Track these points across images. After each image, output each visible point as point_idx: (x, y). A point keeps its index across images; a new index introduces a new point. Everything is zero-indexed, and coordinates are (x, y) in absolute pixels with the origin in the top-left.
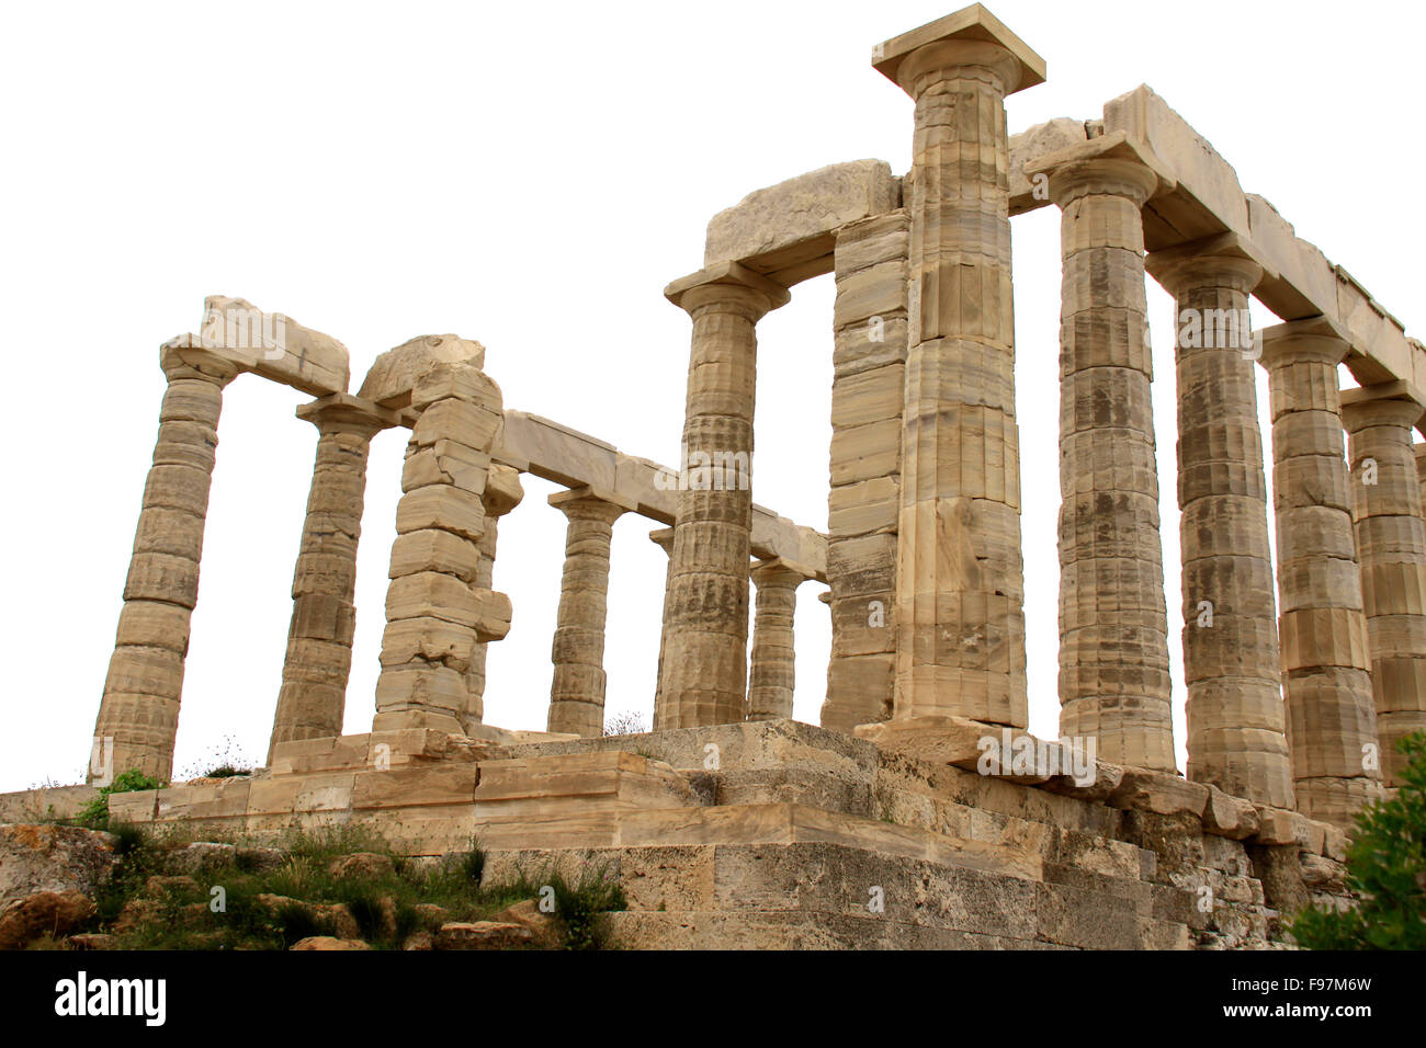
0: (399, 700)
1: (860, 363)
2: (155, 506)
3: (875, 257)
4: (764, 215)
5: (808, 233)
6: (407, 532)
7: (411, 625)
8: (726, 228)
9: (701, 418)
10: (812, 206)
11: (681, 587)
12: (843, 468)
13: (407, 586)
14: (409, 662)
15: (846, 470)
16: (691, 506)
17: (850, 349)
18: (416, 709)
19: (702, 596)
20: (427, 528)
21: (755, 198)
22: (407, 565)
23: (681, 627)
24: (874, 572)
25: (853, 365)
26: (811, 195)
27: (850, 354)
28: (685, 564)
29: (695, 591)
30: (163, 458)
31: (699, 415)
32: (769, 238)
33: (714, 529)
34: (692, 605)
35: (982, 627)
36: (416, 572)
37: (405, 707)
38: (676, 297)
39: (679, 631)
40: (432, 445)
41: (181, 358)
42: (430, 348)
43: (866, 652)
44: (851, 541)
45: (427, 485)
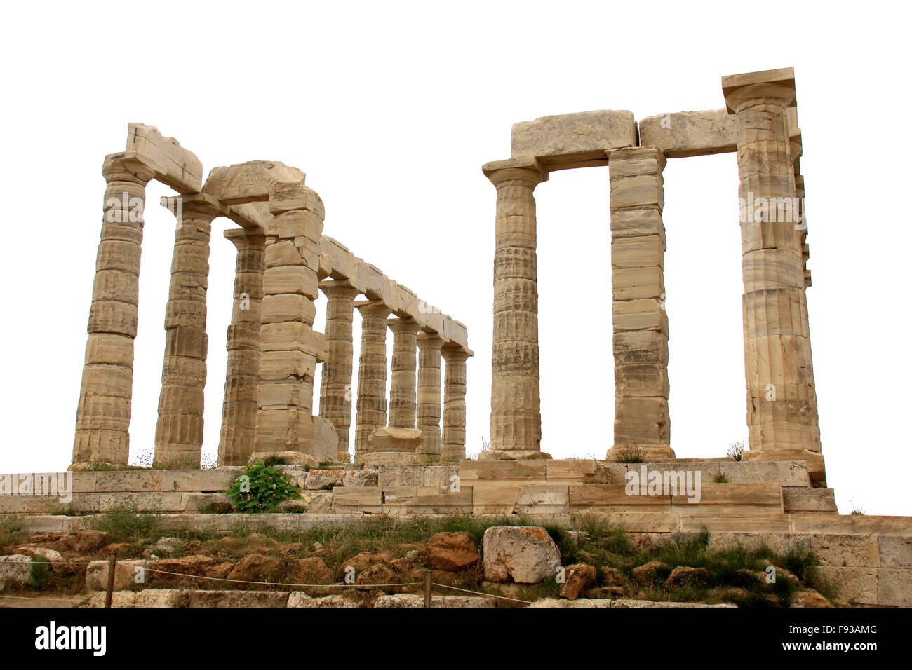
0: (279, 402)
1: (631, 232)
2: (112, 269)
3: (638, 171)
4: (556, 132)
5: (588, 149)
6: (276, 294)
7: (285, 355)
8: (527, 135)
9: (514, 249)
10: (591, 133)
11: (508, 349)
12: (622, 291)
13: (280, 330)
14: (286, 379)
15: (624, 293)
16: (511, 301)
17: (623, 222)
18: (293, 409)
19: (522, 355)
20: (292, 293)
21: (548, 120)
22: (277, 316)
23: (509, 372)
24: (647, 351)
25: (625, 232)
26: (590, 126)
27: (623, 225)
28: (509, 335)
29: (518, 351)
30: (115, 235)
31: (512, 246)
32: (560, 146)
33: (526, 316)
34: (516, 359)
35: (807, 403)
36: (286, 321)
37: (286, 407)
38: (489, 172)
39: (508, 375)
40: (292, 239)
41: (125, 167)
42: (266, 170)
43: (645, 395)
44: (630, 332)
45: (289, 265)
